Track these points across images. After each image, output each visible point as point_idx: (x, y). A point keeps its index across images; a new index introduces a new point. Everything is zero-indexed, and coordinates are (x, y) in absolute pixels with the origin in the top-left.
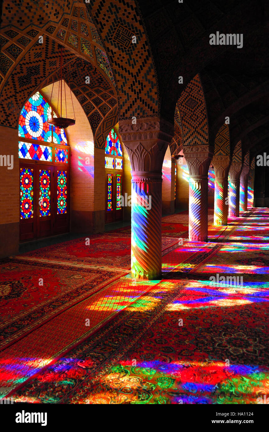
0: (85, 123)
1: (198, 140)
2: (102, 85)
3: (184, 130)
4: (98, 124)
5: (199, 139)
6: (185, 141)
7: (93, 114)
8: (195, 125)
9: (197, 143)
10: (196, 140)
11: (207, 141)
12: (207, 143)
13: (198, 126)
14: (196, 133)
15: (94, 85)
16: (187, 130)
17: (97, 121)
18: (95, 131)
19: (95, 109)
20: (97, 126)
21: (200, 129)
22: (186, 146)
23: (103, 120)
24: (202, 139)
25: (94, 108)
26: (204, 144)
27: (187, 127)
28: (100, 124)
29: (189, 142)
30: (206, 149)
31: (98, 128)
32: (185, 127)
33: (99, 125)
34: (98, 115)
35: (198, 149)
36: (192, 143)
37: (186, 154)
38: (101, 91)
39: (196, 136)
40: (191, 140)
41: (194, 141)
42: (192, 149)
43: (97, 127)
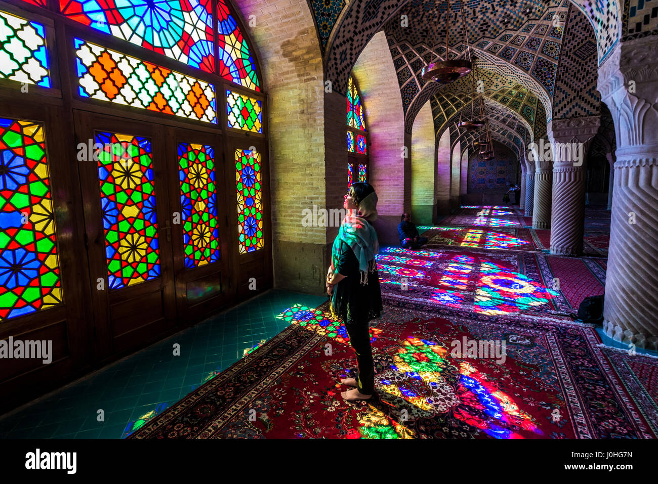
0: (394, 98)
1: (580, 109)
2: (426, 41)
3: (558, 97)
4: (412, 98)
5: (582, 107)
6: (556, 113)
7: (408, 85)
8: (579, 86)
9: (579, 114)
10: (577, 109)
11: (597, 110)
12: (598, 112)
13: (585, 88)
14: (577, 98)
15: (416, 41)
16: (562, 95)
17: (411, 94)
18: (407, 109)
19: (412, 78)
20: (410, 102)
21: (587, 93)
22: (558, 119)
23: (419, 93)
24: (588, 107)
25: (411, 75)
26: (592, 115)
27: (564, 92)
28: (415, 99)
29: (564, 114)
30: (594, 122)
31: (411, 105)
32: (561, 92)
33: (413, 101)
34: (413, 87)
35: (580, 122)
36: (570, 115)
37: (557, 131)
38: (424, 50)
39: (577, 104)
40: (569, 110)
41: (573, 111)
42: (568, 123)
43: (409, 104)
